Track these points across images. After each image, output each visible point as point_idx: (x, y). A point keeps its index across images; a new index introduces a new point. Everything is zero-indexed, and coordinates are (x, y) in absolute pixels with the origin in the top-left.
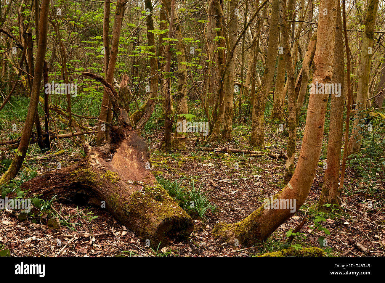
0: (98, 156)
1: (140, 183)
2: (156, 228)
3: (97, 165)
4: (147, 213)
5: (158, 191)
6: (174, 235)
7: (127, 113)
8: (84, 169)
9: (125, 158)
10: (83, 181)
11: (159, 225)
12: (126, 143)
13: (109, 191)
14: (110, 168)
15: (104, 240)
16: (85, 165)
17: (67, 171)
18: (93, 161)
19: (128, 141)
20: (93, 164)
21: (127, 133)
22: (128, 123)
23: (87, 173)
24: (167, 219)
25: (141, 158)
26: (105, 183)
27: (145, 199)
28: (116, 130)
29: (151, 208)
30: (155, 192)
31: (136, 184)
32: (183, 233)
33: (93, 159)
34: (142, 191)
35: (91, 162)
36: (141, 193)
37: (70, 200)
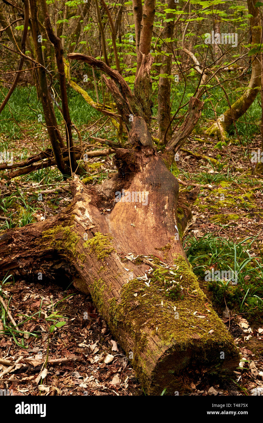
0: (90, 203)
1: (148, 261)
2: (155, 364)
3: (84, 221)
4: (144, 327)
5: (177, 279)
6: (197, 372)
7: (145, 124)
8: (64, 226)
9: (135, 206)
10: (61, 248)
11: (160, 359)
12: (141, 180)
13: (91, 273)
14: (103, 227)
15: (69, 371)
16: (66, 219)
17: (39, 229)
18: (79, 212)
19: (143, 176)
20: (78, 219)
21: (142, 160)
22: (144, 142)
23: (68, 235)
24: (177, 346)
25: (163, 208)
26: (89, 257)
27: (146, 296)
28: (122, 156)
29: (152, 317)
30: (171, 280)
31: (139, 261)
32: (217, 371)
33: (81, 209)
34: (147, 279)
35: (76, 214)
36: (144, 281)
37: (53, 275)
